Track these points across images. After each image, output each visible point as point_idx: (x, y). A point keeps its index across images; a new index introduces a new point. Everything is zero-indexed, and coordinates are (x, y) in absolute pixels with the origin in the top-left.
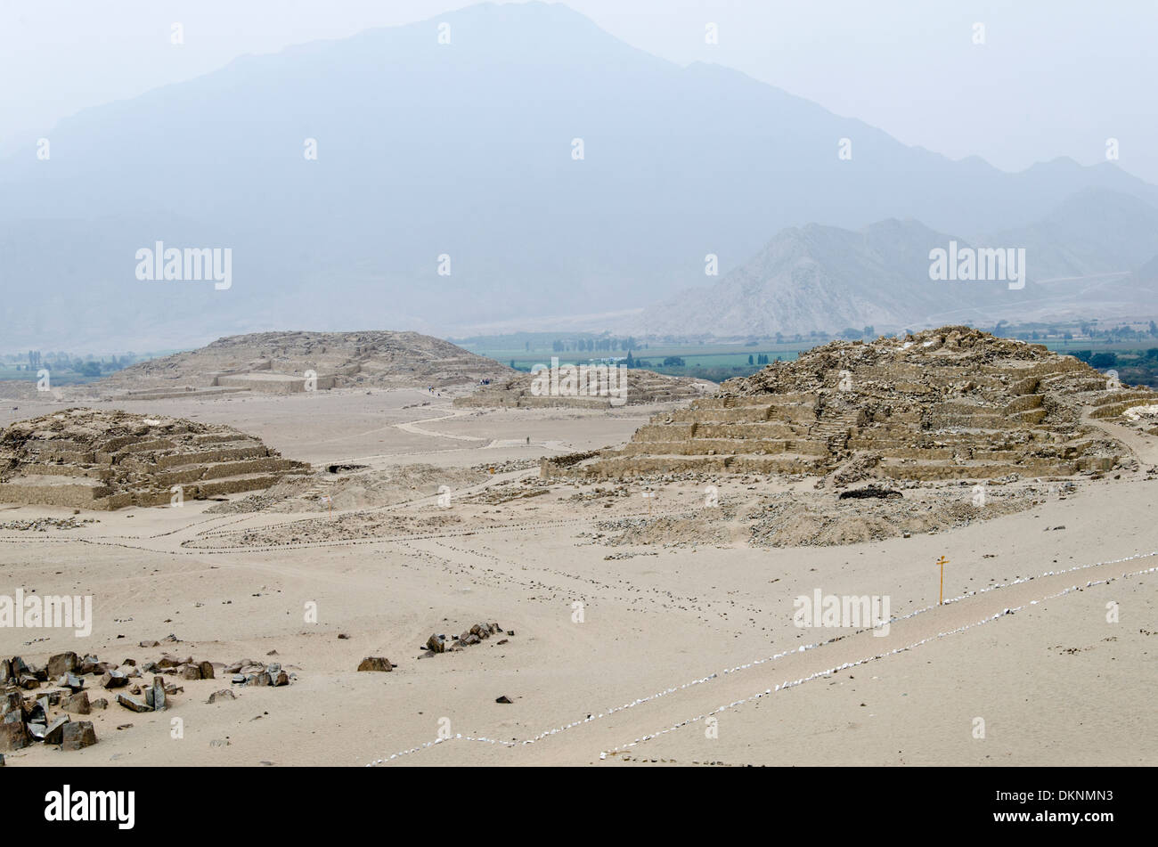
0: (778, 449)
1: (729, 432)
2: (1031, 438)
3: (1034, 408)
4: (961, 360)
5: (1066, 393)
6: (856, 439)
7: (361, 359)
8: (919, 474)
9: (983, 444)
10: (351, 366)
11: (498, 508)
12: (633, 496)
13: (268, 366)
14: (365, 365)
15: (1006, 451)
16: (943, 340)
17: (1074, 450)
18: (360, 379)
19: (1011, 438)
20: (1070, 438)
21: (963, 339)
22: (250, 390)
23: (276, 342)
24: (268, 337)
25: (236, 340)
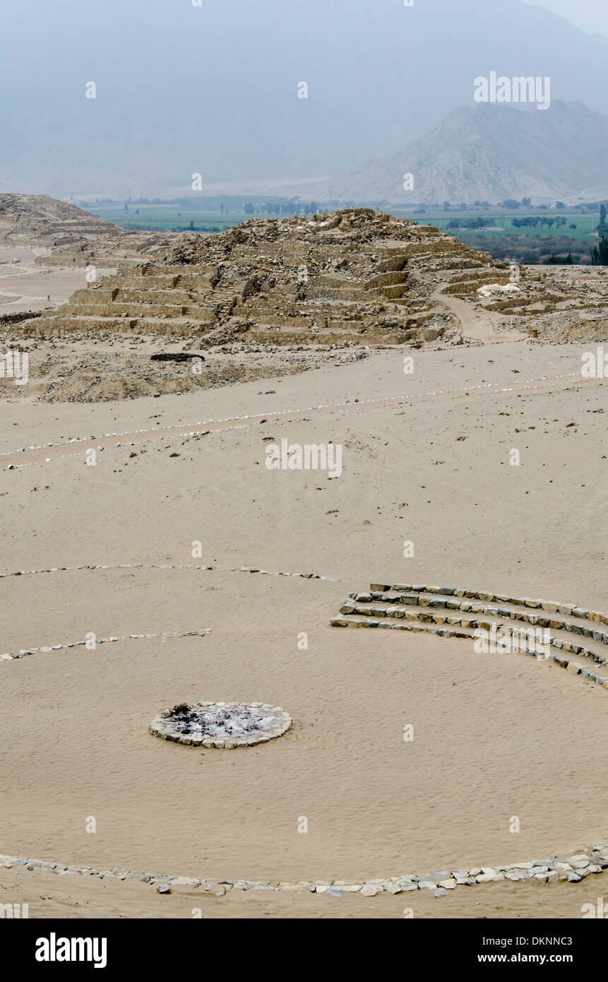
0: (176, 313)
1: (141, 297)
2: (382, 310)
3: (397, 283)
4: (343, 239)
5: (427, 271)
6: (240, 307)
8: (281, 339)
9: (338, 314)
15: (354, 321)
16: (340, 220)
17: (415, 321)
19: (363, 310)
20: (415, 311)
21: (355, 220)
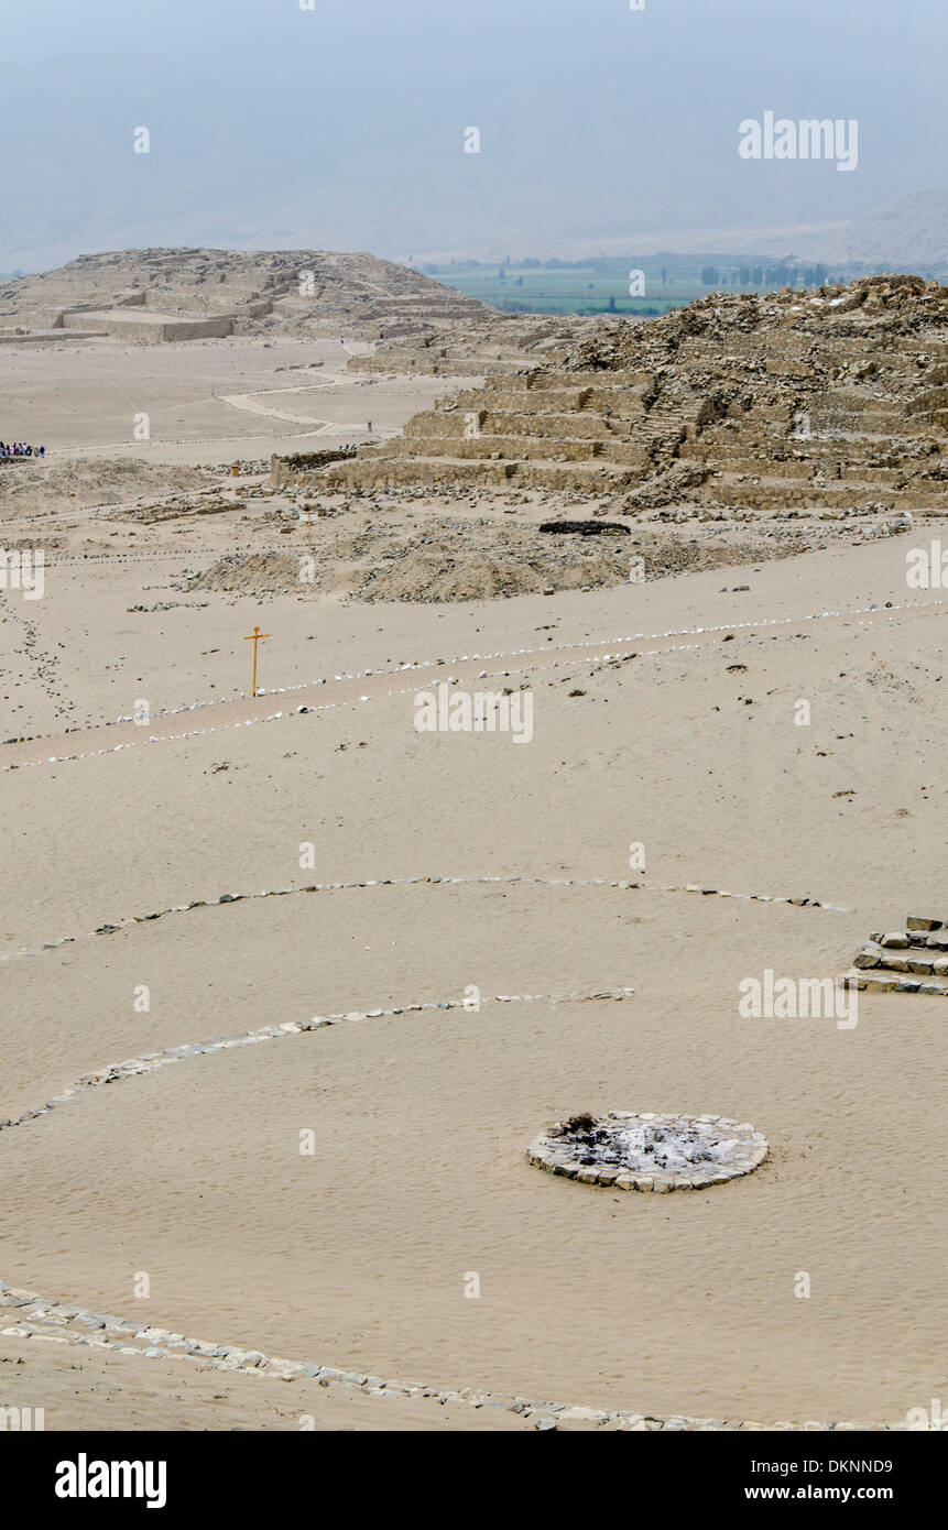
0: (582, 453)
1: (524, 426)
2: (935, 449)
4: (870, 328)
6: (691, 443)
7: (275, 293)
8: (760, 498)
9: (860, 457)
10: (259, 302)
11: (142, 528)
13: (141, 301)
14: (279, 303)
15: (887, 469)
16: (865, 296)
18: (270, 324)
19: (901, 449)
21: (890, 296)
22: (106, 335)
23: (159, 264)
24: (148, 257)
25: (102, 259)
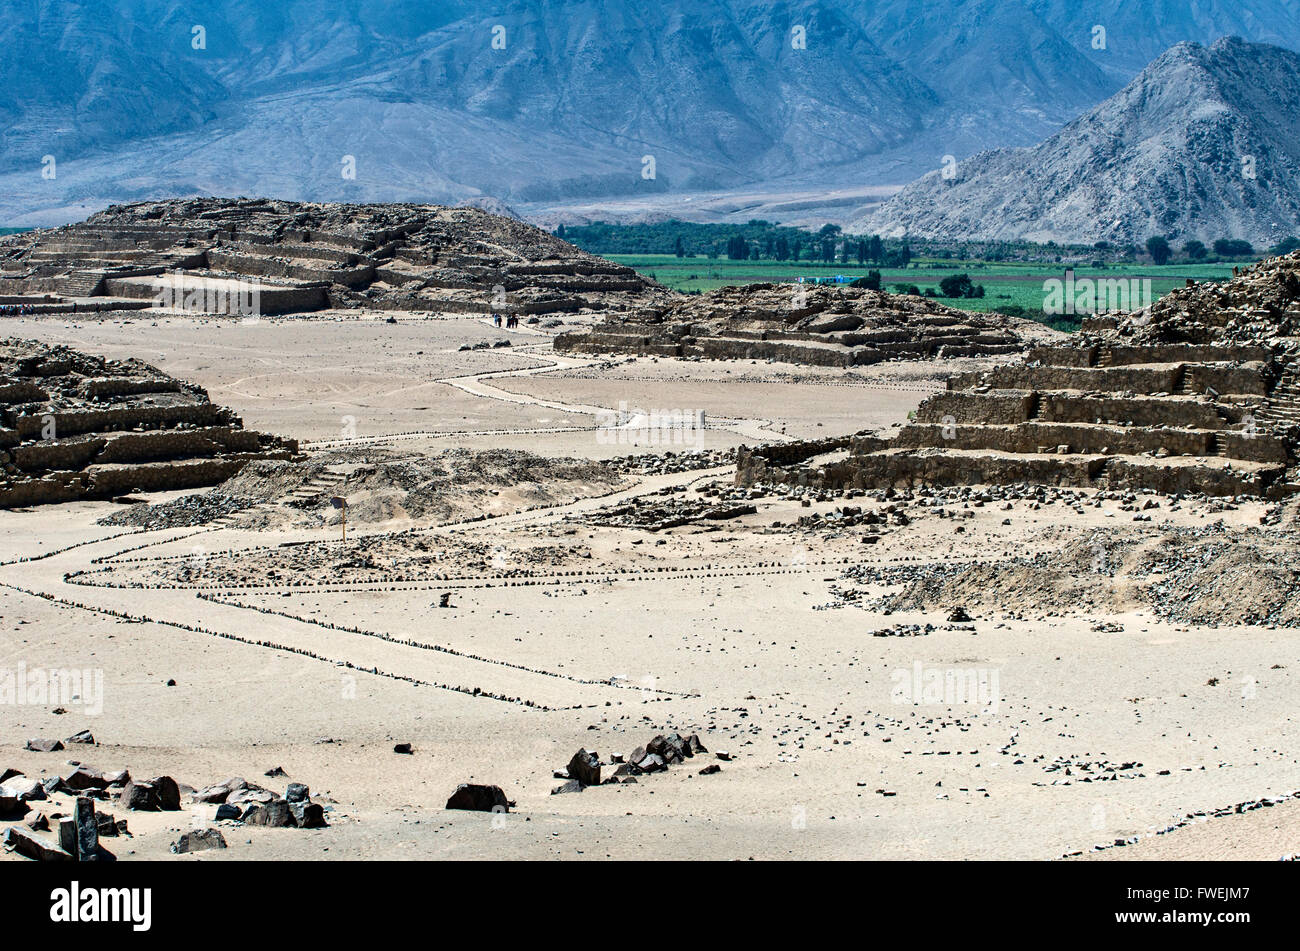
0: (1191, 447)
7: (377, 255)
10: (359, 267)
11: (662, 534)
12: (915, 524)
13: (201, 263)
14: (385, 268)
18: (375, 294)
23: (217, 217)
24: (200, 207)
